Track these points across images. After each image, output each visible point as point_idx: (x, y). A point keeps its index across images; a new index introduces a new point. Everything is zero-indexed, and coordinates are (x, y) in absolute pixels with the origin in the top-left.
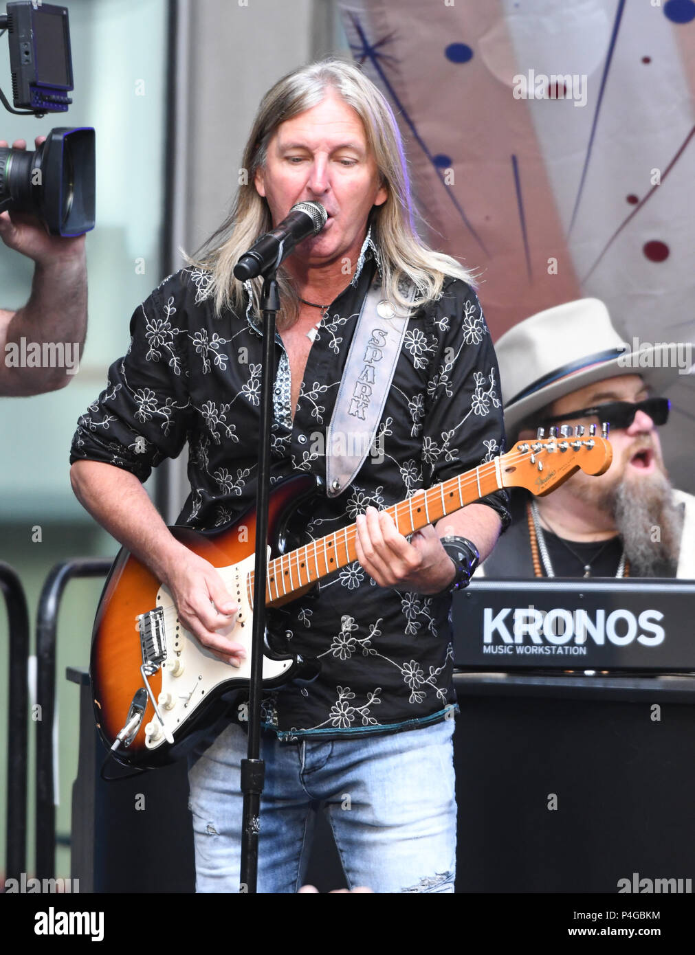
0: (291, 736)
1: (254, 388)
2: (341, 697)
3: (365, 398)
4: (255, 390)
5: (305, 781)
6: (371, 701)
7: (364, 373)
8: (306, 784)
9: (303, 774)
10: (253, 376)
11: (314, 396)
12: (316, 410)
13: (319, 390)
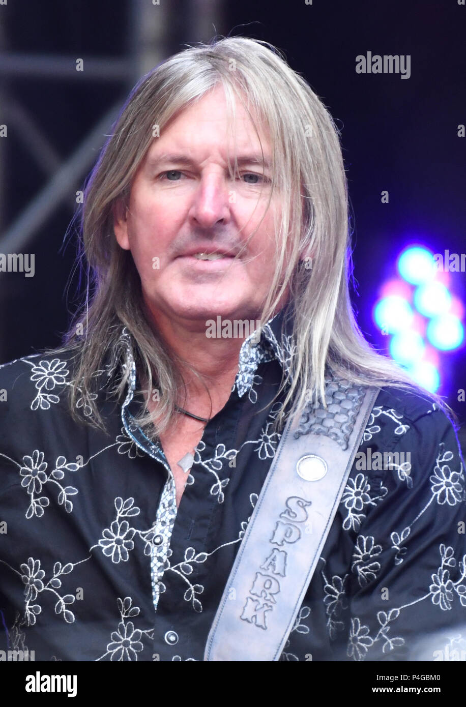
1: (122, 533)
3: (269, 597)
4: (122, 538)
7: (269, 560)
10: (119, 515)
11: (186, 569)
12: (190, 591)
13: (195, 560)
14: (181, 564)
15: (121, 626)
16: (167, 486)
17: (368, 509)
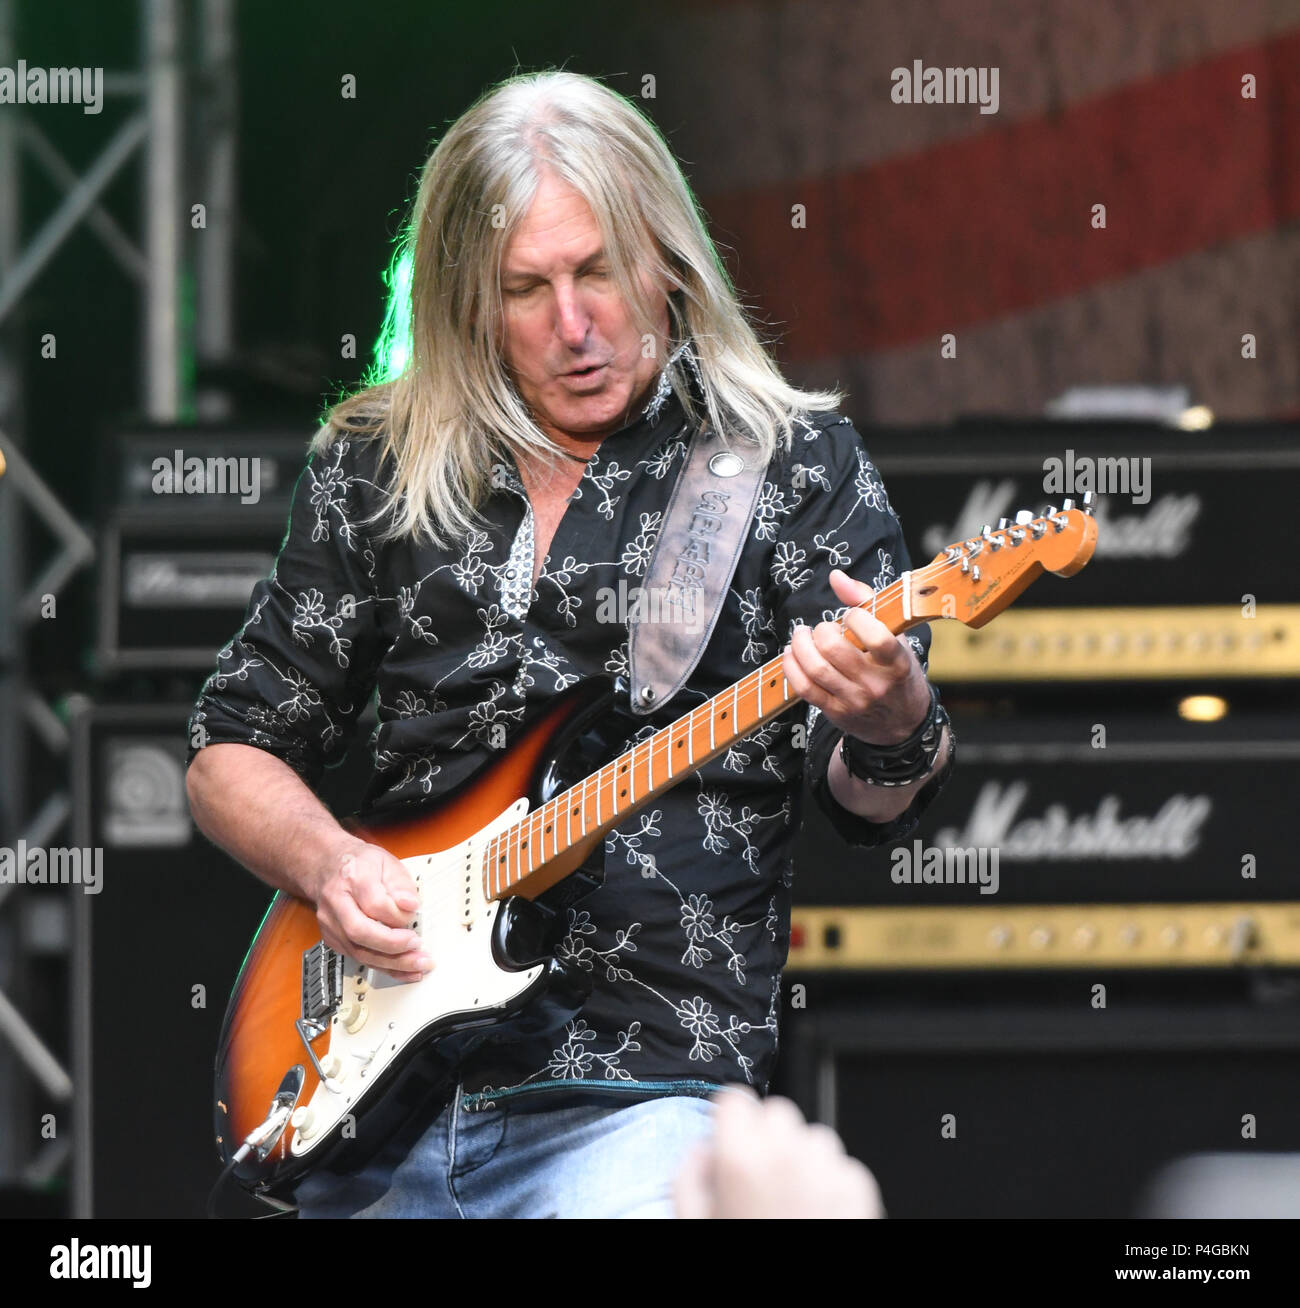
0: (484, 1100)
1: (472, 568)
2: (572, 1037)
4: (472, 573)
5: (457, 1190)
6: (624, 1047)
8: (460, 1197)
9: (453, 1176)
10: (471, 550)
11: (563, 578)
12: (566, 602)
13: (574, 570)
14: (558, 573)
15: (488, 637)
16: (525, 520)
17: (780, 517)
